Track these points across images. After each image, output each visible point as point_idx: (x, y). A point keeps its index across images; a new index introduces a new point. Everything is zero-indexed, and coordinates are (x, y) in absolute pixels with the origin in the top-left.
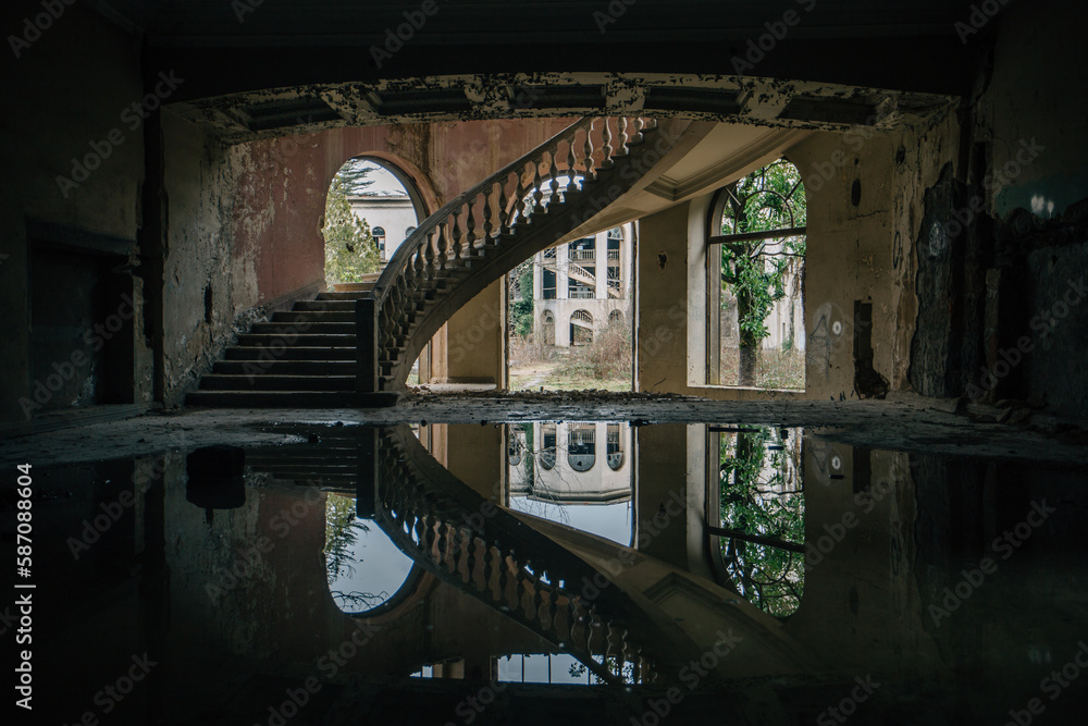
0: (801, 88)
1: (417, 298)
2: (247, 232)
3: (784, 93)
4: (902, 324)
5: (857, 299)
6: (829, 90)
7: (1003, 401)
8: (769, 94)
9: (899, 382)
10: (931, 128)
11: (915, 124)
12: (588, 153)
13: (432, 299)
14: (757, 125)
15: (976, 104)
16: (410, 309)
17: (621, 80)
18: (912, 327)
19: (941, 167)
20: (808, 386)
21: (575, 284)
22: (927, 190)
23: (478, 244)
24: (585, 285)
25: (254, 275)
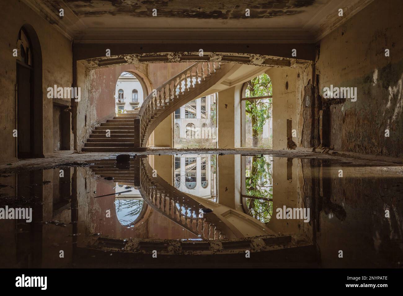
0: (267, 57)
1: (148, 118)
2: (94, 97)
3: (263, 58)
4: (300, 127)
5: (288, 119)
6: (275, 58)
7: (323, 147)
8: (258, 58)
9: (299, 144)
10: (306, 69)
11: (302, 67)
12: (202, 72)
13: (153, 119)
14: (256, 65)
15: (316, 64)
16: (147, 122)
17: (215, 54)
18: (302, 127)
19: (308, 80)
20: (273, 147)
21: (187, 113)
22: (305, 87)
23: (167, 101)
24: (192, 113)
25: (96, 111)
